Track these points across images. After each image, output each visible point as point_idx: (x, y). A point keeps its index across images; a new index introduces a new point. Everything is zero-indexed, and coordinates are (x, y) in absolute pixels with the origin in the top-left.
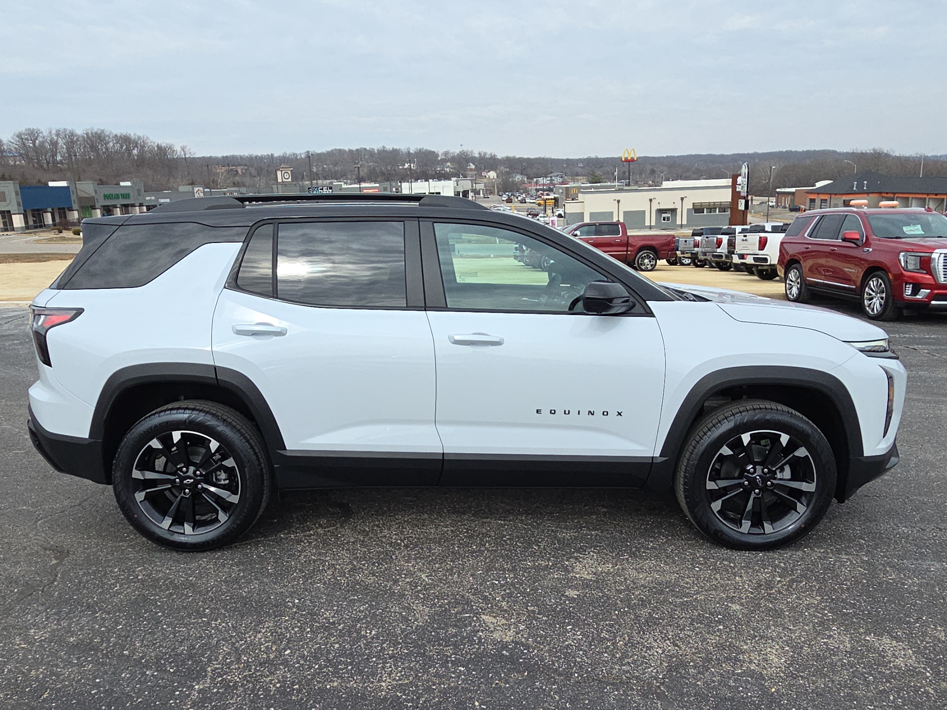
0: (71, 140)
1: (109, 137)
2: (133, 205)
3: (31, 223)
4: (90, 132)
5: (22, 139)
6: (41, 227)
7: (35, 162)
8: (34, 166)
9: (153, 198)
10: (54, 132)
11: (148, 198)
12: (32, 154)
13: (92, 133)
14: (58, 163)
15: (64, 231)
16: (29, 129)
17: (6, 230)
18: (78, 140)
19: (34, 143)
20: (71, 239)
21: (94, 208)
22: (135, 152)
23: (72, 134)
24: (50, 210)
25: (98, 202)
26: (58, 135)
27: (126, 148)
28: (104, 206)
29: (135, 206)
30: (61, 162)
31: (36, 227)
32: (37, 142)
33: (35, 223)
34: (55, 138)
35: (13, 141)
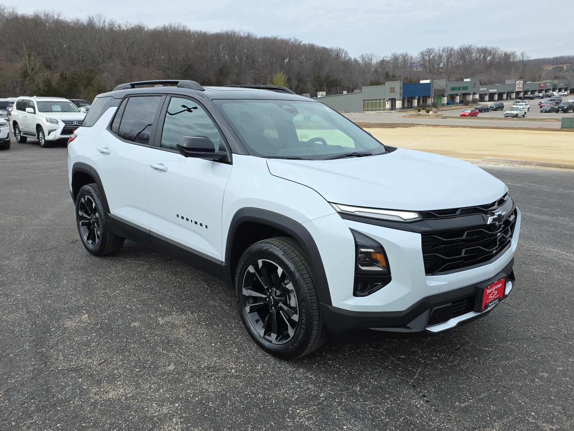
0: (450, 53)
1: (474, 50)
2: (469, 94)
3: (406, 105)
4: (462, 48)
5: (423, 55)
6: (411, 108)
7: (428, 69)
8: (426, 71)
9: (485, 89)
10: (441, 49)
11: (481, 89)
12: (427, 64)
13: (463, 48)
14: (440, 69)
15: (422, 110)
16: (428, 49)
17: (392, 109)
18: (454, 53)
19: (429, 56)
20: (424, 115)
21: (443, 96)
22: (489, 58)
23: (452, 50)
24: (417, 97)
25: (446, 92)
26: (443, 51)
27: (483, 56)
28: (450, 95)
29: (470, 95)
30: (442, 68)
31: (408, 108)
32: (431, 56)
33: (408, 105)
34: (441, 53)
35: (418, 57)
